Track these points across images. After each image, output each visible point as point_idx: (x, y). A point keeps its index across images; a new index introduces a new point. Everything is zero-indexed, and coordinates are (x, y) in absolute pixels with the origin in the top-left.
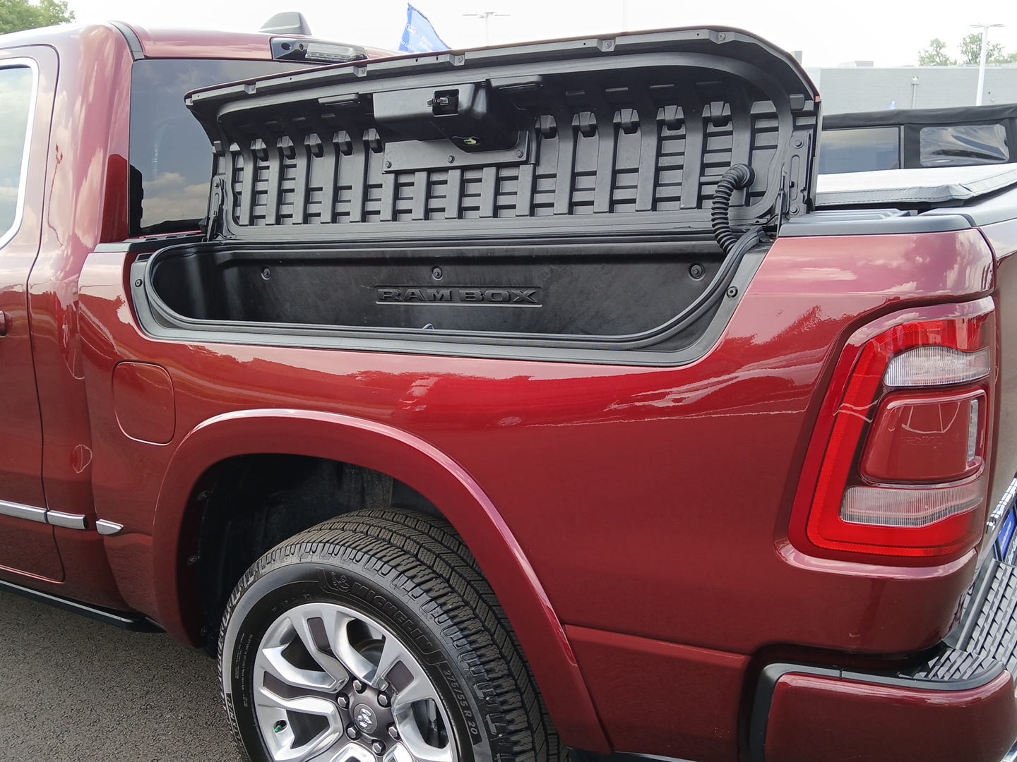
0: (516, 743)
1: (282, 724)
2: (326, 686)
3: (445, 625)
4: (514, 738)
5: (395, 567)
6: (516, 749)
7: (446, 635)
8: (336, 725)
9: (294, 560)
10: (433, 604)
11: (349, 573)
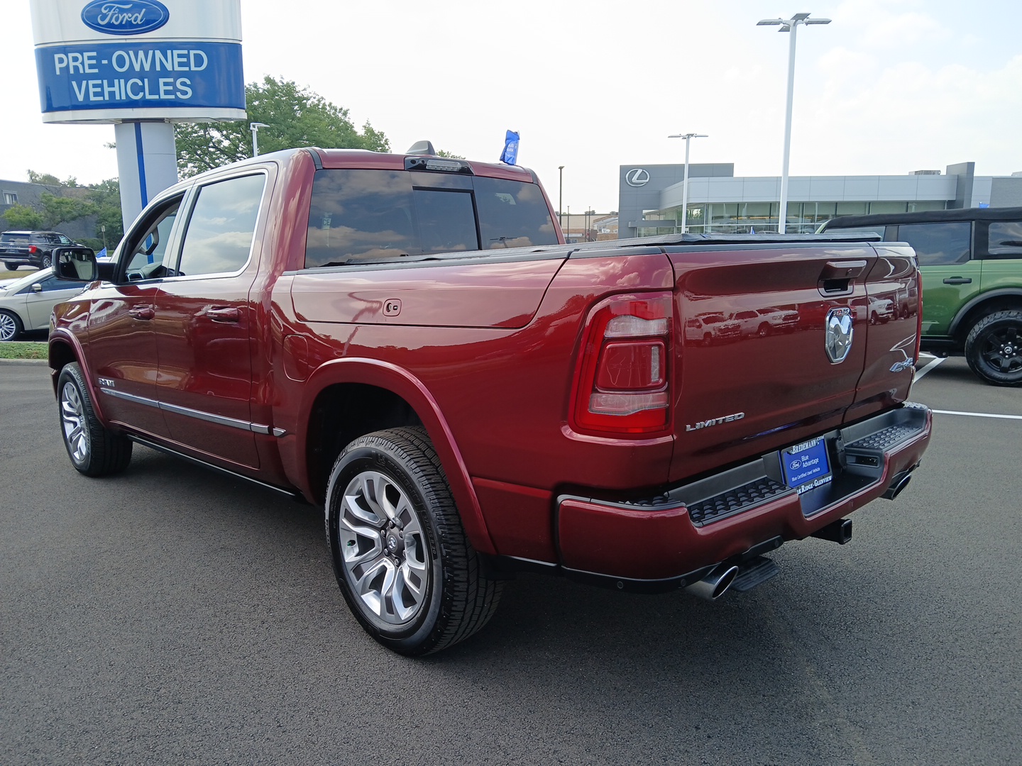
0: (456, 563)
1: (352, 543)
2: (375, 522)
3: (428, 490)
4: (455, 560)
5: (409, 455)
6: (455, 566)
7: (427, 496)
8: (378, 546)
9: (363, 445)
10: (424, 478)
11: (386, 456)
